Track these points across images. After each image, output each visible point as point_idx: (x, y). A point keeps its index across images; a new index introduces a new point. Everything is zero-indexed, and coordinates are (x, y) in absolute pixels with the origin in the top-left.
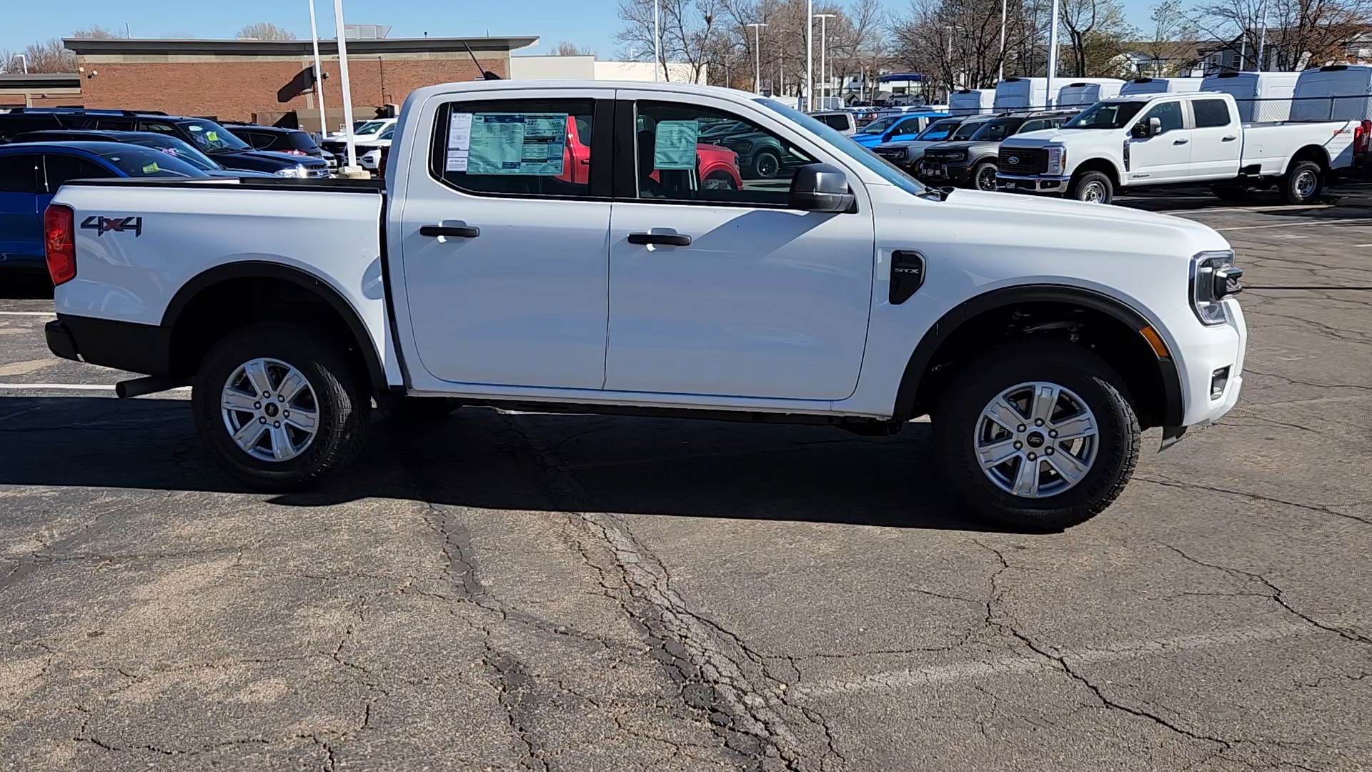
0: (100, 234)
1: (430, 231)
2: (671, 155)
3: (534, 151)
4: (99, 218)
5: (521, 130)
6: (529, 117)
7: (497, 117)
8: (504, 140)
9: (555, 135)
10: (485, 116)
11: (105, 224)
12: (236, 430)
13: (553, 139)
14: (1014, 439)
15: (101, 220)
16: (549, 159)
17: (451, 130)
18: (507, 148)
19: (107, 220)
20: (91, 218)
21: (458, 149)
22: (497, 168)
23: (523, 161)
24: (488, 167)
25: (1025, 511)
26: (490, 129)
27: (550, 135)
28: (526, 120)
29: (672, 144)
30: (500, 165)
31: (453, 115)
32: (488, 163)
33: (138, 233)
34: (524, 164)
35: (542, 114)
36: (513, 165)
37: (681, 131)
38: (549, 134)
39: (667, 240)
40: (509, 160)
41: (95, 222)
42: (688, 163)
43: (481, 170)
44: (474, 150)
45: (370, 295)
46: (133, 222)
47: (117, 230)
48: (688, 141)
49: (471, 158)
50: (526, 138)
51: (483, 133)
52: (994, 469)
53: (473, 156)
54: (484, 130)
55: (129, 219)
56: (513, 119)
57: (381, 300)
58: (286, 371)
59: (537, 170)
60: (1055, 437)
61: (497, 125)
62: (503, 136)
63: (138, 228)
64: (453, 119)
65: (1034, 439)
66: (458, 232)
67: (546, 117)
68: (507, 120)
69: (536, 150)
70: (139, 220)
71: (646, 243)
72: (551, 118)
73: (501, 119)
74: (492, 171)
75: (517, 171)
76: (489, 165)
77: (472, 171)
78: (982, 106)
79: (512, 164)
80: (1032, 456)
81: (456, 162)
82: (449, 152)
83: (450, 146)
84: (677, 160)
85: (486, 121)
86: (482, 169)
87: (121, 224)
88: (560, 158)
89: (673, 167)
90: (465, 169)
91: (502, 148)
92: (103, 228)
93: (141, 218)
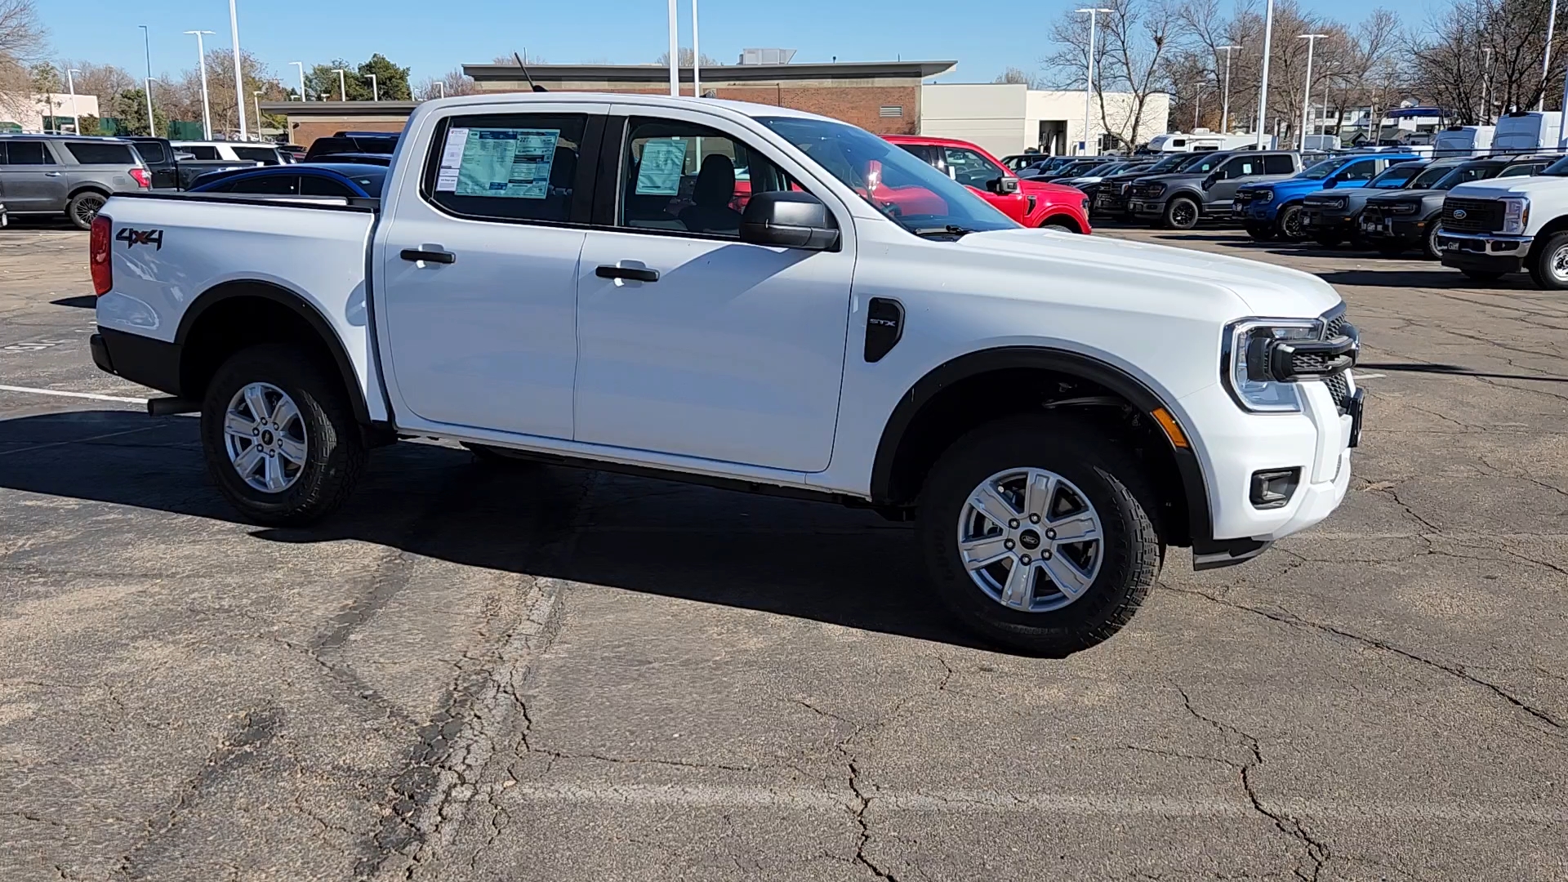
0: (130, 246)
1: (410, 255)
2: (654, 178)
3: (524, 170)
4: (131, 230)
5: (513, 147)
6: (522, 133)
7: (492, 133)
8: (495, 159)
9: (544, 153)
10: (480, 132)
11: (134, 237)
12: (237, 455)
13: (542, 157)
14: (1004, 536)
15: (132, 232)
16: (535, 180)
17: (447, 147)
18: (497, 167)
19: (137, 232)
20: (124, 230)
21: (450, 167)
22: (484, 188)
23: (510, 182)
24: (476, 188)
25: (1012, 626)
26: (484, 147)
27: (540, 153)
28: (519, 137)
29: (658, 166)
30: (488, 186)
31: (451, 130)
32: (477, 183)
33: (159, 247)
34: (510, 185)
35: (535, 131)
36: (501, 186)
37: (668, 150)
38: (538, 152)
39: (636, 274)
40: (496, 181)
41: (127, 234)
42: (671, 188)
43: (469, 191)
44: (466, 169)
45: (353, 321)
46: (155, 236)
47: (143, 243)
48: (673, 163)
49: (462, 178)
50: (516, 156)
51: (477, 151)
52: (984, 572)
53: (464, 175)
54: (478, 147)
55: (153, 232)
56: (507, 136)
57: (364, 327)
58: (280, 396)
59: (521, 192)
60: (1053, 538)
61: (491, 141)
62: (495, 154)
63: (159, 241)
64: (450, 134)
65: (1028, 539)
66: (437, 257)
67: (538, 134)
68: (501, 136)
69: (525, 171)
70: (161, 233)
71: (613, 277)
72: (543, 134)
73: (495, 136)
74: (479, 192)
75: (502, 193)
76: (477, 185)
77: (460, 192)
79: (499, 184)
80: (1026, 560)
81: (446, 182)
82: (442, 170)
83: (444, 164)
84: (660, 184)
85: (481, 137)
86: (471, 190)
87: (147, 236)
88: (545, 180)
89: (655, 192)
90: (453, 189)
91: (492, 167)
92: (132, 240)
93: (163, 231)
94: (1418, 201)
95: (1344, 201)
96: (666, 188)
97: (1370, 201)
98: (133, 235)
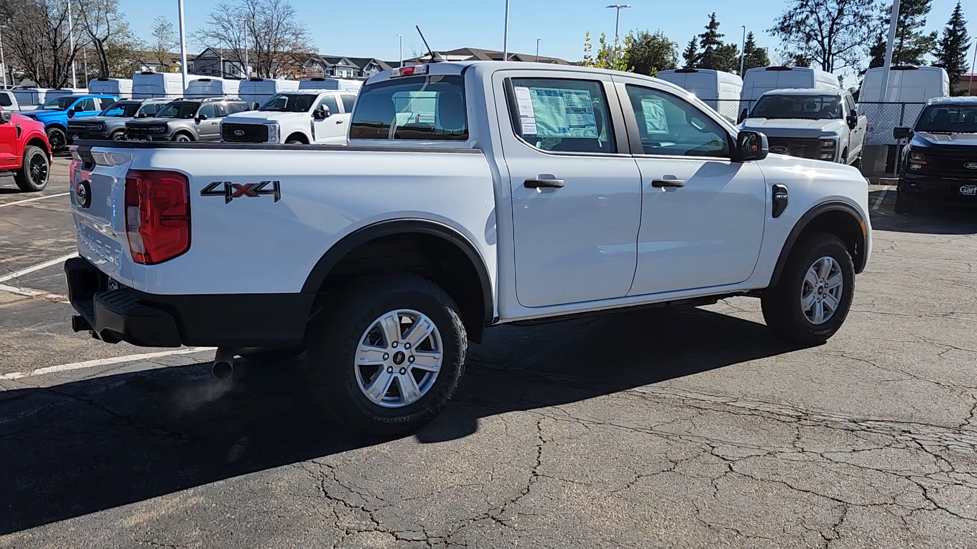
0: (228, 201)
1: (530, 184)
2: (655, 124)
3: (575, 119)
4: (226, 183)
5: (562, 102)
6: (566, 92)
7: (546, 91)
8: (553, 110)
9: (584, 107)
10: (537, 90)
11: (234, 190)
13: (584, 110)
15: (228, 186)
16: (586, 125)
17: (518, 102)
18: (557, 116)
19: (236, 186)
20: (214, 185)
21: (527, 117)
22: (555, 131)
23: (570, 127)
24: (550, 131)
25: (816, 333)
26: (542, 101)
27: (581, 107)
28: (564, 95)
29: (653, 116)
30: (557, 130)
31: (516, 88)
32: (549, 128)
33: (277, 199)
34: (571, 129)
35: (573, 91)
36: (564, 130)
37: (654, 107)
38: (580, 106)
39: (671, 184)
40: (561, 126)
41: (221, 188)
42: (664, 130)
43: (546, 134)
44: (538, 117)
47: (250, 195)
48: (660, 114)
49: (538, 124)
50: (567, 109)
51: (539, 105)
53: (538, 122)
54: (538, 101)
55: (264, 184)
56: (555, 94)
59: (581, 134)
61: (546, 98)
62: (553, 107)
63: (276, 192)
64: (516, 91)
66: (545, 184)
67: (576, 93)
68: (552, 94)
69: (576, 118)
70: (277, 185)
71: (661, 187)
72: (579, 94)
73: (549, 93)
74: (553, 134)
75: (569, 134)
76: (550, 129)
77: (540, 134)
78: (121, 92)
81: (528, 127)
83: (521, 114)
84: (658, 127)
85: (538, 94)
86: (547, 132)
87: (254, 189)
88: (593, 125)
89: (657, 132)
90: (536, 133)
91: (555, 118)
92: (231, 194)
93: (279, 182)
94: (165, 125)
95: (103, 125)
96: (661, 130)
97: (127, 124)
98: (233, 188)
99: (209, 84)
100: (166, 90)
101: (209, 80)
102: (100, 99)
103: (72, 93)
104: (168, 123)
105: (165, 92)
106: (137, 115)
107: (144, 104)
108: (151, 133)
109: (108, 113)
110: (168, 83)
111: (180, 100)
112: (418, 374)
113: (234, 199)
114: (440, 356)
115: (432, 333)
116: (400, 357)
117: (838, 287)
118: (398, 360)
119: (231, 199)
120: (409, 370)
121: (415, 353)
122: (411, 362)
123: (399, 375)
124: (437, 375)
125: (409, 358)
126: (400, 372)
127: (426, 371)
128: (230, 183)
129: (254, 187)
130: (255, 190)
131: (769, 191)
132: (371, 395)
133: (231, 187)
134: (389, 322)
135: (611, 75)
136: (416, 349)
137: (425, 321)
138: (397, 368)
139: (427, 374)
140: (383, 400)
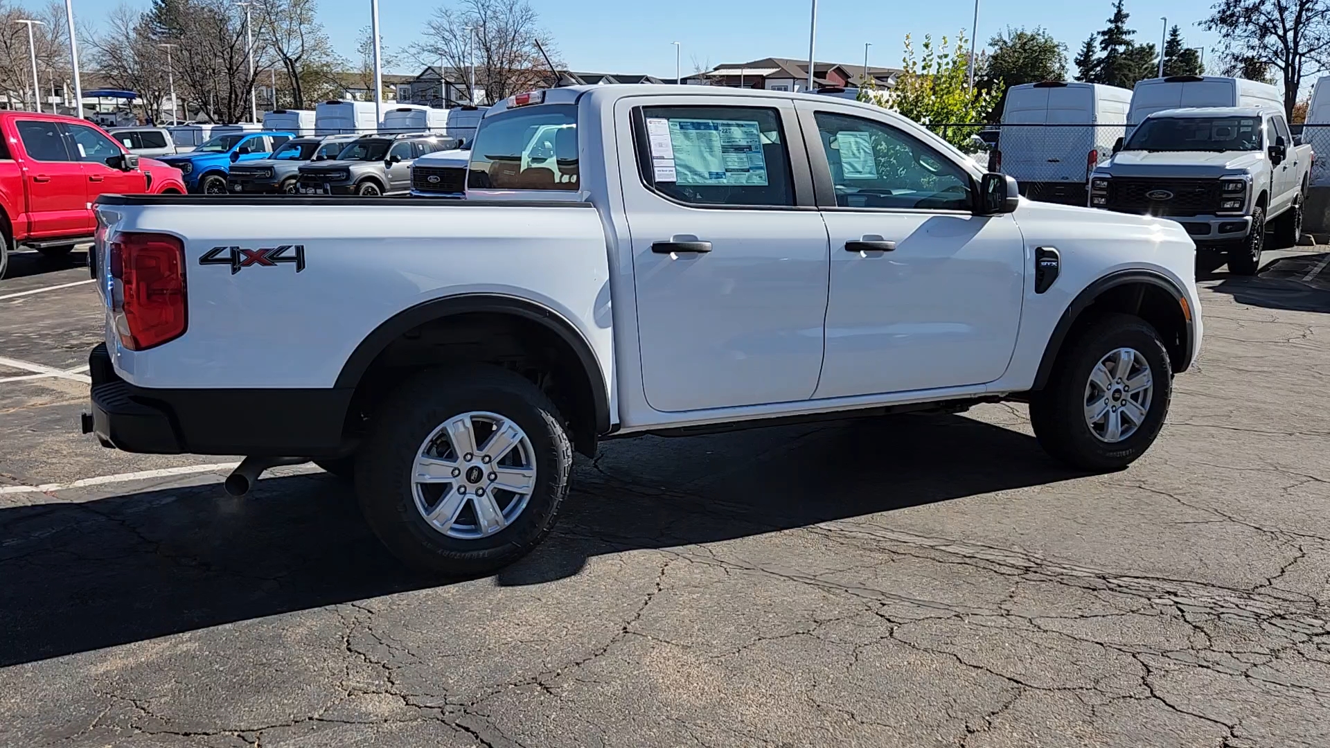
0: (234, 271)
1: (661, 248)
2: (856, 165)
3: (734, 160)
4: (232, 249)
5: (717, 138)
6: (722, 125)
7: (693, 124)
8: (703, 149)
9: (750, 144)
10: (680, 123)
11: (243, 257)
13: (750, 148)
15: (235, 252)
16: (751, 168)
17: (651, 138)
18: (708, 156)
19: (245, 252)
20: (218, 250)
21: (663, 158)
22: (703, 177)
23: (727, 170)
24: (695, 177)
25: (1110, 453)
26: (687, 136)
27: (745, 144)
28: (720, 128)
29: (854, 154)
30: (707, 175)
31: (648, 120)
32: (695, 172)
33: (301, 265)
34: (728, 174)
35: (734, 122)
36: (718, 176)
37: (856, 142)
38: (743, 143)
39: (872, 246)
40: (714, 170)
41: (226, 254)
42: (870, 173)
43: (690, 181)
44: (679, 159)
46: (291, 252)
47: (264, 264)
48: (865, 152)
49: (677, 168)
50: (723, 147)
51: (681, 140)
53: (680, 165)
54: (682, 137)
55: (283, 249)
56: (707, 127)
57: (608, 329)
58: (497, 426)
59: (743, 180)
61: (693, 132)
62: (702, 144)
63: (299, 260)
64: (648, 124)
66: (686, 247)
67: (738, 125)
68: (702, 127)
69: (736, 160)
70: (300, 250)
71: (859, 251)
72: (742, 126)
73: (697, 126)
74: (700, 181)
75: (724, 181)
76: (696, 174)
77: (680, 181)
79: (717, 173)
81: (664, 172)
83: (654, 154)
84: (861, 170)
85: (682, 127)
86: (691, 179)
87: (269, 256)
88: (762, 168)
89: (858, 176)
90: (675, 180)
91: (704, 159)
92: (239, 262)
93: (303, 247)
94: (347, 170)
95: (271, 171)
96: (866, 173)
97: (301, 169)
98: (241, 255)
99: (410, 114)
100: (357, 124)
101: (409, 110)
102: (271, 138)
103: (242, 129)
104: (351, 168)
105: (355, 126)
106: (314, 157)
107: (323, 143)
108: (330, 180)
109: (280, 156)
110: (359, 115)
111: (368, 138)
112: (503, 498)
113: (242, 268)
114: (533, 473)
115: (521, 441)
116: (475, 473)
117: (1146, 390)
118: (472, 478)
119: (240, 269)
120: (488, 491)
121: (496, 469)
122: (492, 481)
123: (475, 498)
124: (528, 498)
125: (489, 476)
126: (477, 494)
127: (514, 494)
128: (238, 248)
129: (270, 253)
130: (271, 257)
131: (1030, 256)
132: (435, 522)
133: (239, 253)
134: (459, 428)
135: (792, 99)
136: (498, 463)
137: (510, 427)
138: (471, 488)
139: (516, 498)
140: (452, 529)
